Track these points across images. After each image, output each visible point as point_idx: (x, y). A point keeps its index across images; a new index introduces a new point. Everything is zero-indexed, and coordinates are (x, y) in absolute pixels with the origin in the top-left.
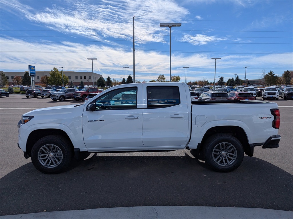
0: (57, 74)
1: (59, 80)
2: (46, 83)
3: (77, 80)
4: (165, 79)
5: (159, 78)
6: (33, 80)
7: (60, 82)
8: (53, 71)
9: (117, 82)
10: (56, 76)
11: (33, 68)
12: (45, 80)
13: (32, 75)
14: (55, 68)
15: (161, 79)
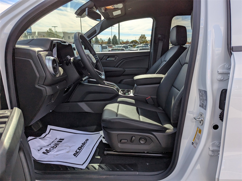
4: (146, 38)
5: (141, 37)
8: (49, 31)
9: (103, 41)
14: (50, 28)
15: (143, 38)
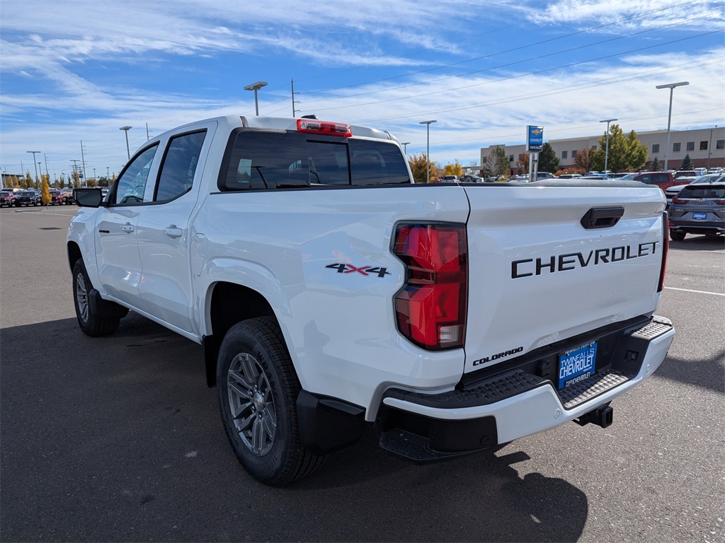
0: (618, 142)
1: (620, 157)
2: (585, 168)
3: (677, 153)
6: (533, 161)
7: (623, 163)
8: (610, 133)
10: (614, 148)
11: (537, 132)
12: (585, 160)
13: (532, 147)
14: (616, 125)
